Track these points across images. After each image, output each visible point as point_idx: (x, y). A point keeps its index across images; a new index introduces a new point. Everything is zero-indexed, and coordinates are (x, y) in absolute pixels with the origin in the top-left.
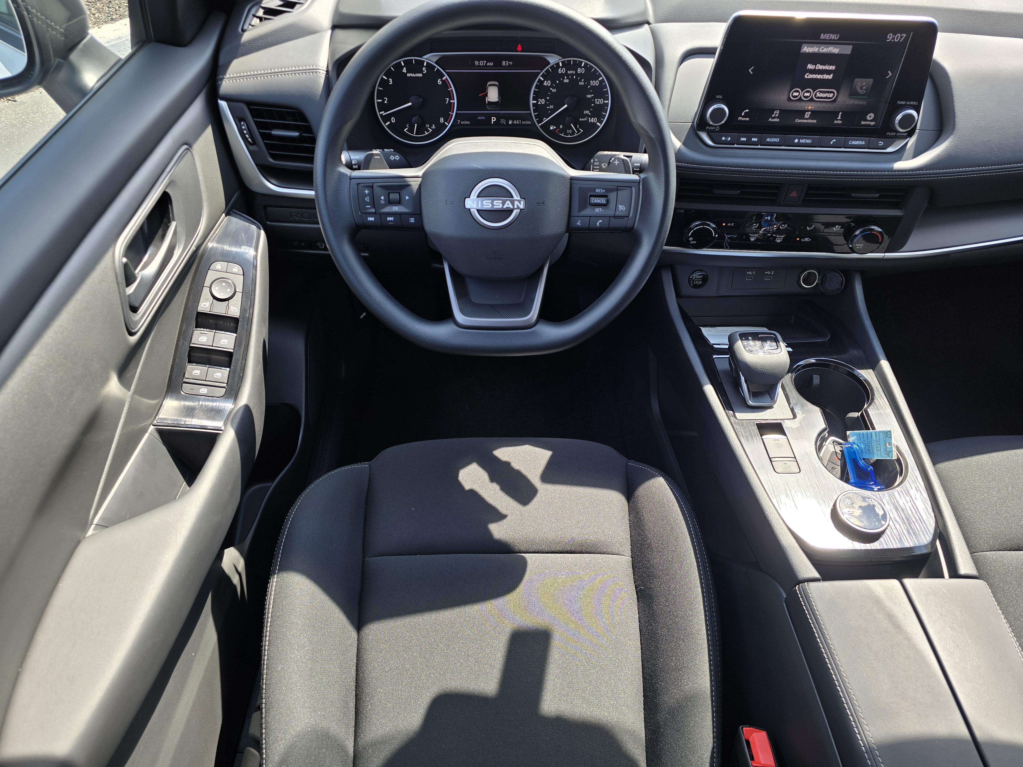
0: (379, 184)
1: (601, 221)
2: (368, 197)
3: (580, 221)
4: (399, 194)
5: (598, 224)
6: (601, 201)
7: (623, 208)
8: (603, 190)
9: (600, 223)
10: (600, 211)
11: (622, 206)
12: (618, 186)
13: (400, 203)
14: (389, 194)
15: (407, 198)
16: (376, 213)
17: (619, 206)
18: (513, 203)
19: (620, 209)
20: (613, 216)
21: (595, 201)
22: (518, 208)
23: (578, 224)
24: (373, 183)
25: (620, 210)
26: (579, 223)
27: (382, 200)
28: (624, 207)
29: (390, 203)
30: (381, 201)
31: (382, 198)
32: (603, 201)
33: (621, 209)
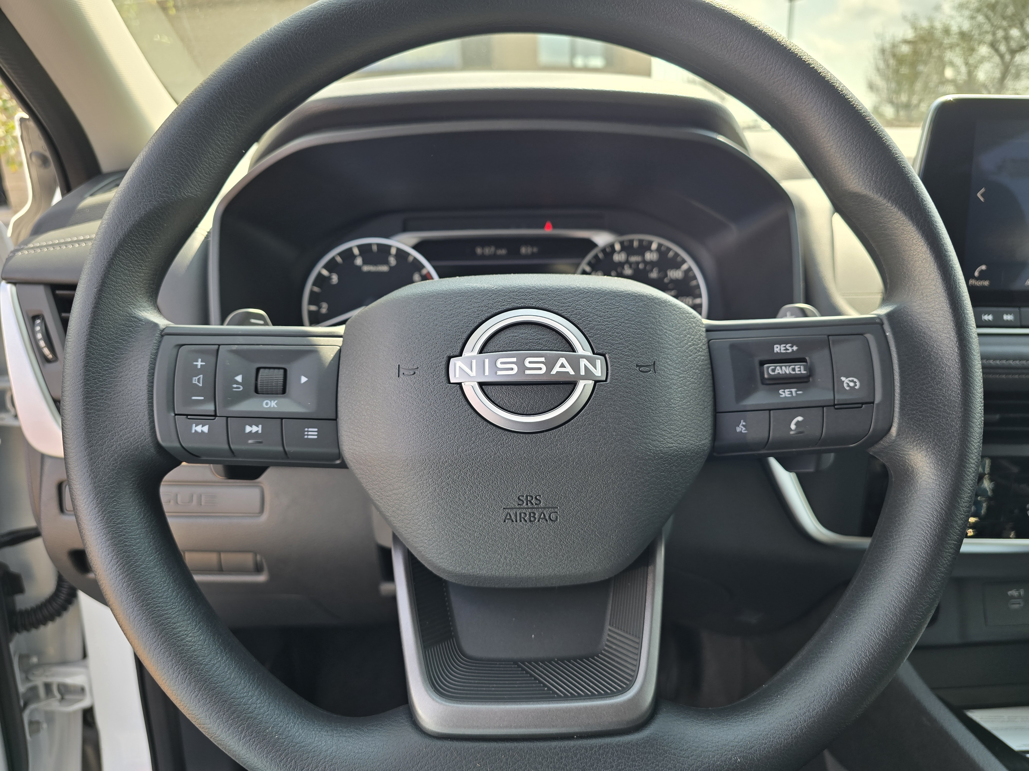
0: (235, 347)
1: (800, 419)
2: (201, 376)
3: (743, 423)
4: (285, 370)
5: (793, 426)
6: (794, 370)
7: (855, 382)
8: (792, 347)
9: (798, 424)
10: (794, 394)
11: (851, 379)
12: (829, 336)
13: (284, 391)
14: (258, 370)
15: (304, 379)
16: (215, 416)
17: (843, 379)
18: (575, 365)
19: (845, 385)
20: (832, 404)
21: (777, 372)
22: (589, 375)
23: (738, 430)
24: (219, 345)
25: (847, 388)
26: (741, 429)
27: (237, 383)
28: (855, 380)
29: (256, 391)
30: (235, 386)
31: (239, 378)
32: (799, 369)
33: (848, 386)
